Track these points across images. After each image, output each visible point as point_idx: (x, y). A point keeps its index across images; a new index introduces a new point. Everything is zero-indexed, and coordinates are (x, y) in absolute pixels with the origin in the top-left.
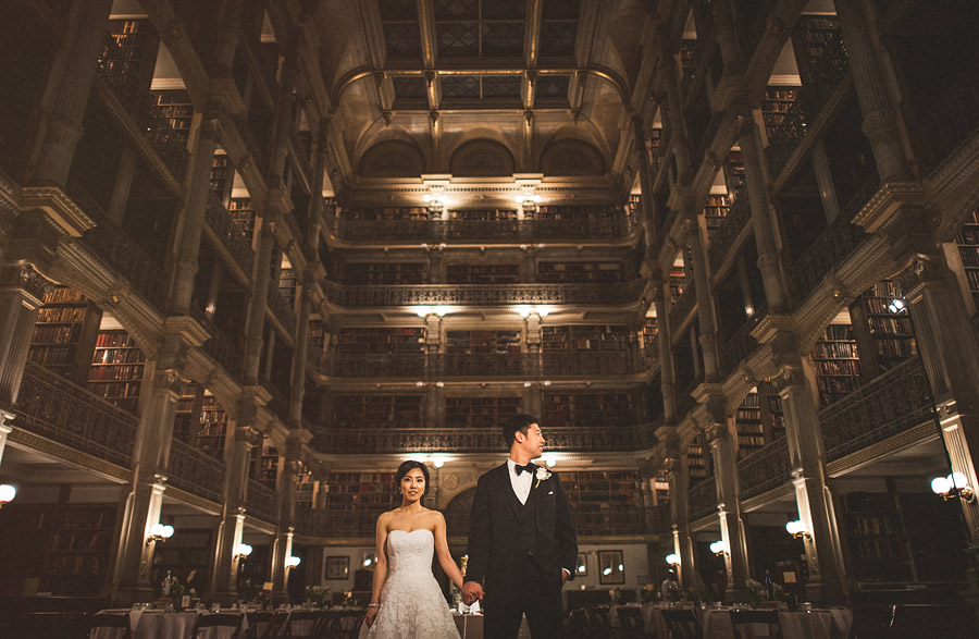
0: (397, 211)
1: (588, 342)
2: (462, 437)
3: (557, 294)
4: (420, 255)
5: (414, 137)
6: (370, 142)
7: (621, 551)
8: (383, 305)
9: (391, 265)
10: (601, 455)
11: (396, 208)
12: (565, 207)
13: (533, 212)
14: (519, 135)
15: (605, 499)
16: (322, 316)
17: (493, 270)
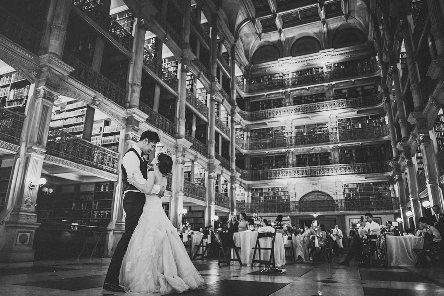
0: (269, 77)
1: (360, 124)
2: (303, 171)
3: (343, 104)
4: (281, 94)
5: (273, 43)
6: (255, 49)
7: (381, 218)
8: (266, 118)
9: (269, 100)
10: (367, 175)
11: (268, 75)
12: (346, 62)
13: (331, 67)
14: (320, 32)
15: (372, 195)
16: (242, 126)
17: (314, 97)
